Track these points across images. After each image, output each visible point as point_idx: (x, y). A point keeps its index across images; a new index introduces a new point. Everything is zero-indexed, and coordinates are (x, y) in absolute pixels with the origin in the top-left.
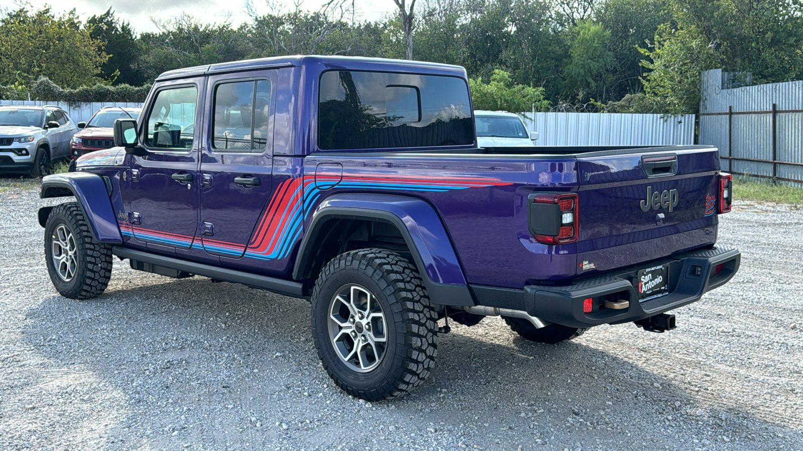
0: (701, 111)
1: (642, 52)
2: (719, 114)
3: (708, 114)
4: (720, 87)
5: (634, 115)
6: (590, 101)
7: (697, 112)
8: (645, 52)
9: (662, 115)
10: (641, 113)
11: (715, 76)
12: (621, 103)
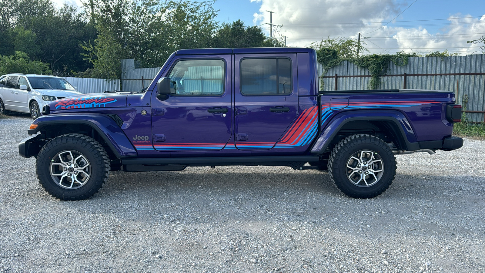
0: (123, 77)
1: (85, 48)
2: (135, 80)
3: (128, 80)
4: (134, 67)
5: (93, 79)
6: (70, 71)
7: (120, 78)
8: (86, 48)
9: (106, 79)
10: (96, 78)
11: (131, 62)
12: (85, 72)
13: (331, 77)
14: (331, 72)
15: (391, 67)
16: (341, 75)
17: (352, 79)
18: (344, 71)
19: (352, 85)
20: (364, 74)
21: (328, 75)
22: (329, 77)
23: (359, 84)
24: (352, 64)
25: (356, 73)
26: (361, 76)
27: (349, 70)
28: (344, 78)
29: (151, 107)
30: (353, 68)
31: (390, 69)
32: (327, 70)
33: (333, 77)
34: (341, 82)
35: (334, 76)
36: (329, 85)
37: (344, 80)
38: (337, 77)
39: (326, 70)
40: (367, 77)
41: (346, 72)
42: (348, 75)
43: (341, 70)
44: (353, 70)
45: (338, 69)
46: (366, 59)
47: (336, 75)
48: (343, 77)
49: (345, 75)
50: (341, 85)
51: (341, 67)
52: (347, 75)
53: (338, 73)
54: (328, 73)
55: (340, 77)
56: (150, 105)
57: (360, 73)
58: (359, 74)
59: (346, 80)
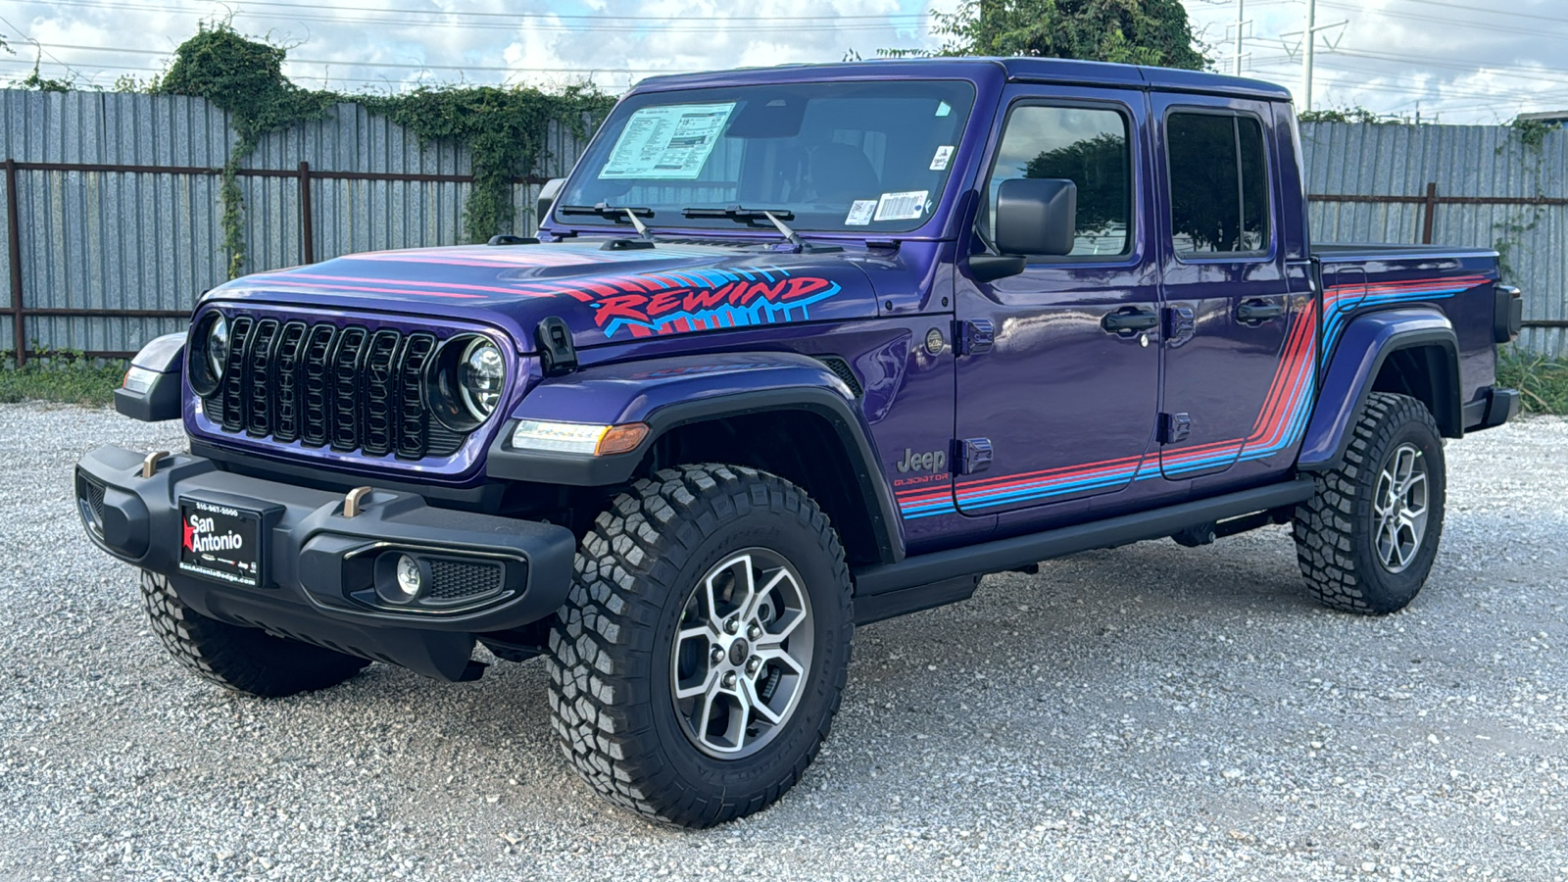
13: (275, 174)
14: (274, 149)
15: (553, 147)
16: (328, 167)
17: (384, 190)
18: (344, 150)
19: (384, 213)
20: (435, 168)
21: (257, 165)
22: (266, 174)
23: (418, 214)
24: (380, 122)
25: (401, 161)
26: (424, 179)
27: (364, 149)
28: (344, 182)
29: (954, 313)
30: (384, 141)
31: (551, 155)
32: (251, 140)
33: (283, 174)
34: (328, 200)
35: (289, 168)
36: (266, 212)
37: (346, 194)
38: (305, 174)
39: (246, 136)
40: (453, 184)
41: (351, 154)
42: (361, 171)
43: (327, 142)
44: (384, 149)
45: (308, 138)
46: (456, 105)
47: (305, 165)
48: (337, 176)
49: (348, 169)
50: (328, 216)
51: (327, 132)
52: (355, 171)
53: (309, 158)
54: (258, 156)
55: (321, 175)
56: (950, 308)
57: (418, 165)
58: (414, 170)
59: (351, 191)
